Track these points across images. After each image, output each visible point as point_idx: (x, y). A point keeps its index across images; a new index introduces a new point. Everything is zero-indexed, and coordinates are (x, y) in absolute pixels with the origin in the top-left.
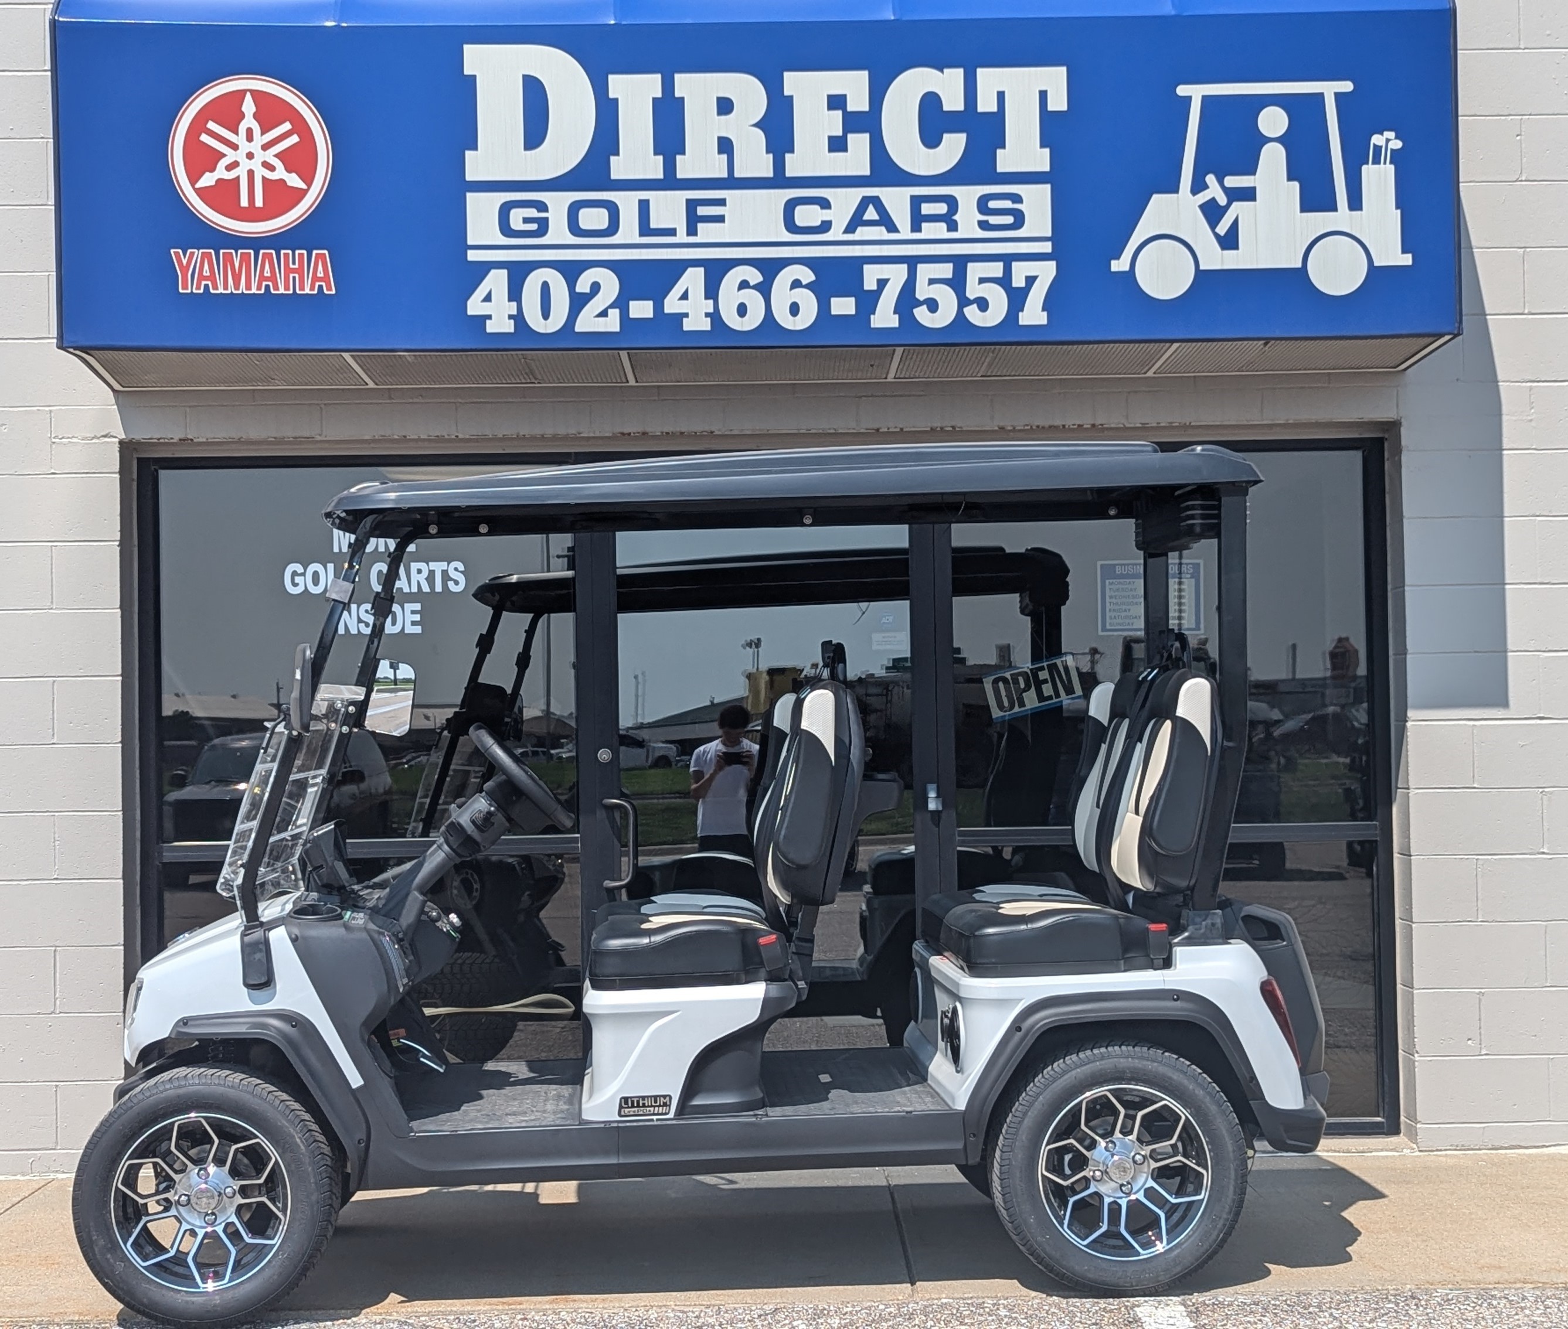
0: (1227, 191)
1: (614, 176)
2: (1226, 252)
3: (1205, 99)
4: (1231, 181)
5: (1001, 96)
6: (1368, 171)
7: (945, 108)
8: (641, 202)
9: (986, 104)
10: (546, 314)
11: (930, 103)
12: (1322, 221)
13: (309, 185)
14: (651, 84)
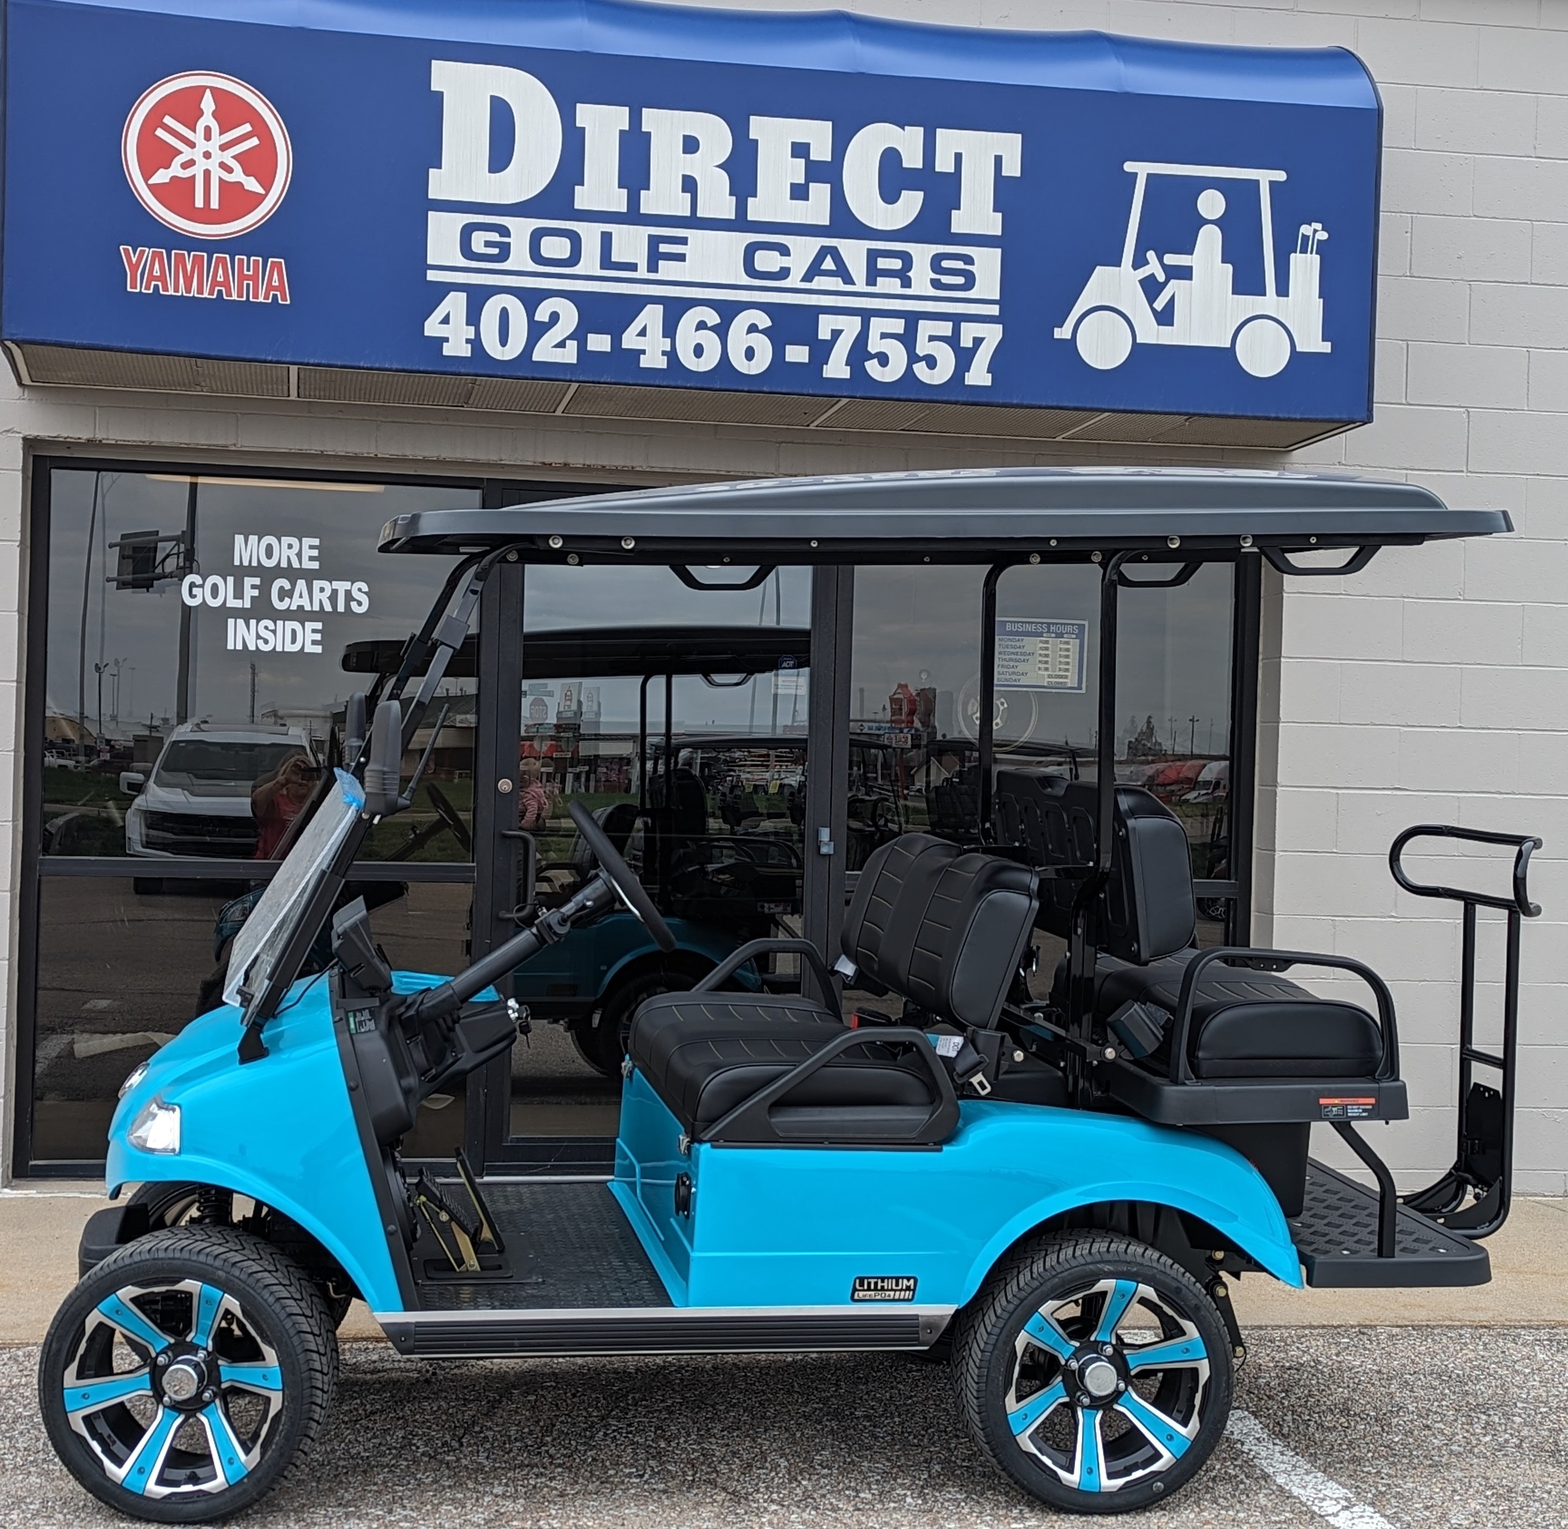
0: (1165, 267)
1: (578, 206)
2: (1161, 327)
3: (1150, 176)
4: (1170, 259)
5: (958, 157)
6: (1296, 259)
7: (905, 165)
8: (603, 234)
9: (944, 164)
10: (504, 341)
11: (890, 158)
12: (1251, 304)
13: (268, 192)
14: (618, 117)
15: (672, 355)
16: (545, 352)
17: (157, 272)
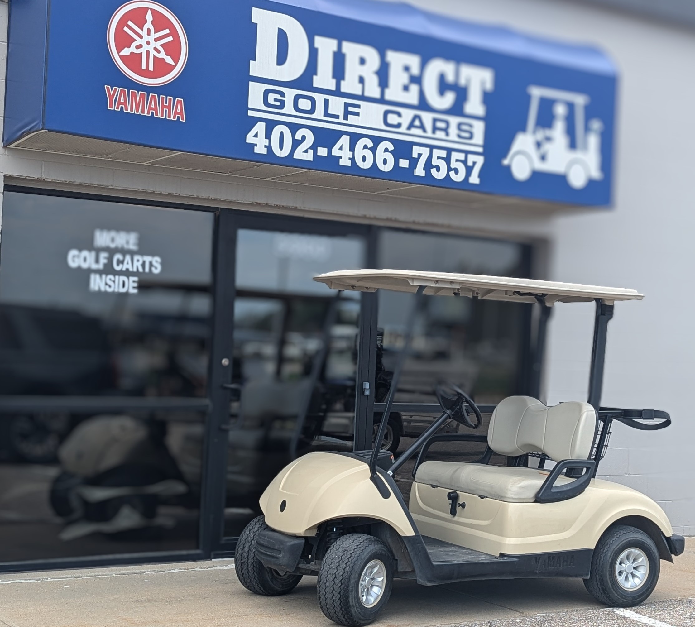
1: (314, 85)
2: (542, 162)
7: (447, 81)
8: (325, 100)
9: (462, 82)
10: (281, 148)
13: (176, 64)
14: (333, 44)
15: (353, 160)
16: (299, 154)
17: (122, 100)
